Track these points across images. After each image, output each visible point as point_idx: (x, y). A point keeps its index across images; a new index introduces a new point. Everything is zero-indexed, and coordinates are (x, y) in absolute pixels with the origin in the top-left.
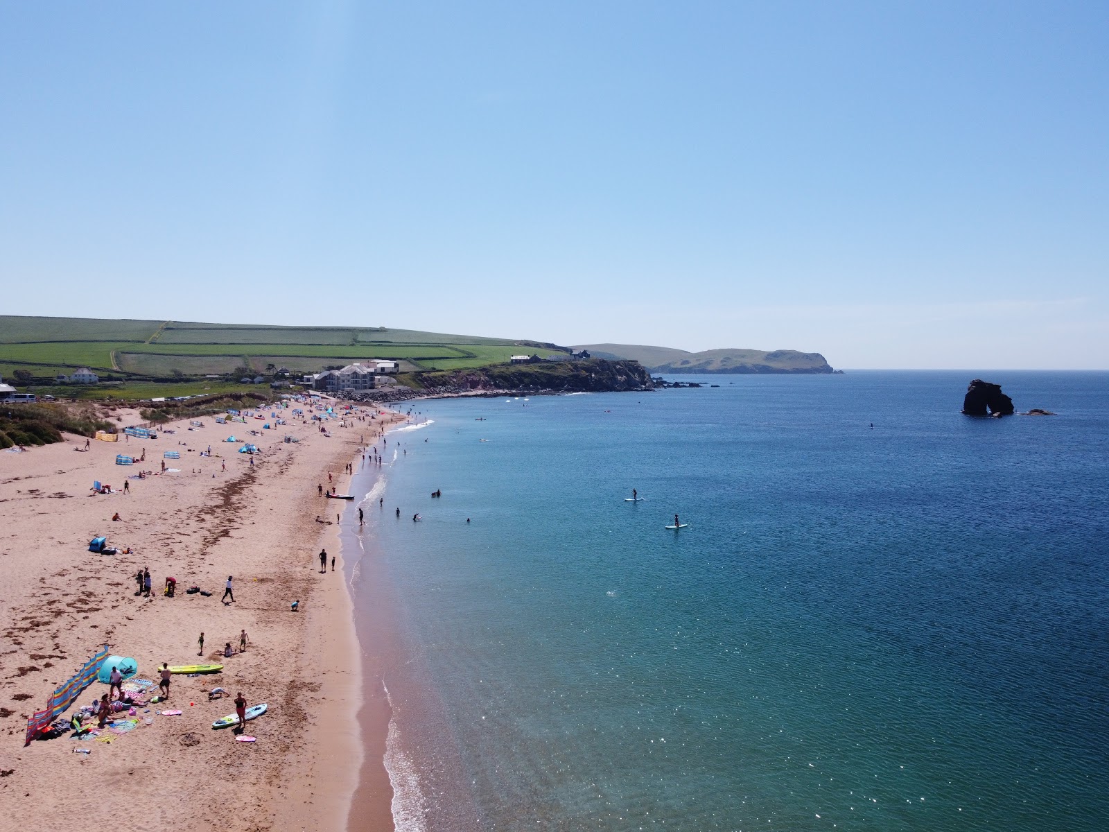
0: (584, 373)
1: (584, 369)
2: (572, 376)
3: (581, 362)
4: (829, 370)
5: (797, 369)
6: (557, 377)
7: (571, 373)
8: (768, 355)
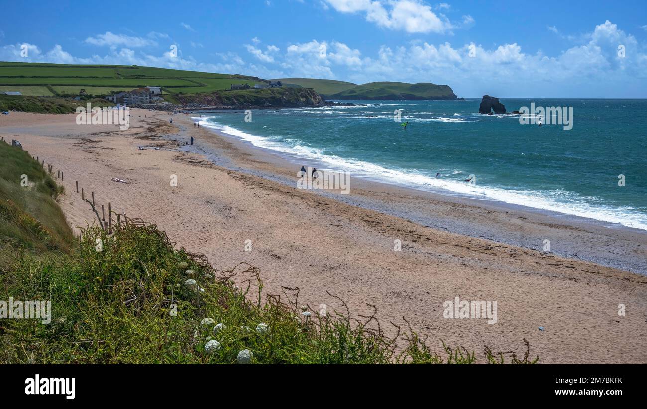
0: (279, 96)
1: (279, 93)
2: (271, 97)
3: (277, 88)
4: (454, 97)
5: (432, 97)
6: (261, 98)
7: (270, 96)
8: (411, 86)
